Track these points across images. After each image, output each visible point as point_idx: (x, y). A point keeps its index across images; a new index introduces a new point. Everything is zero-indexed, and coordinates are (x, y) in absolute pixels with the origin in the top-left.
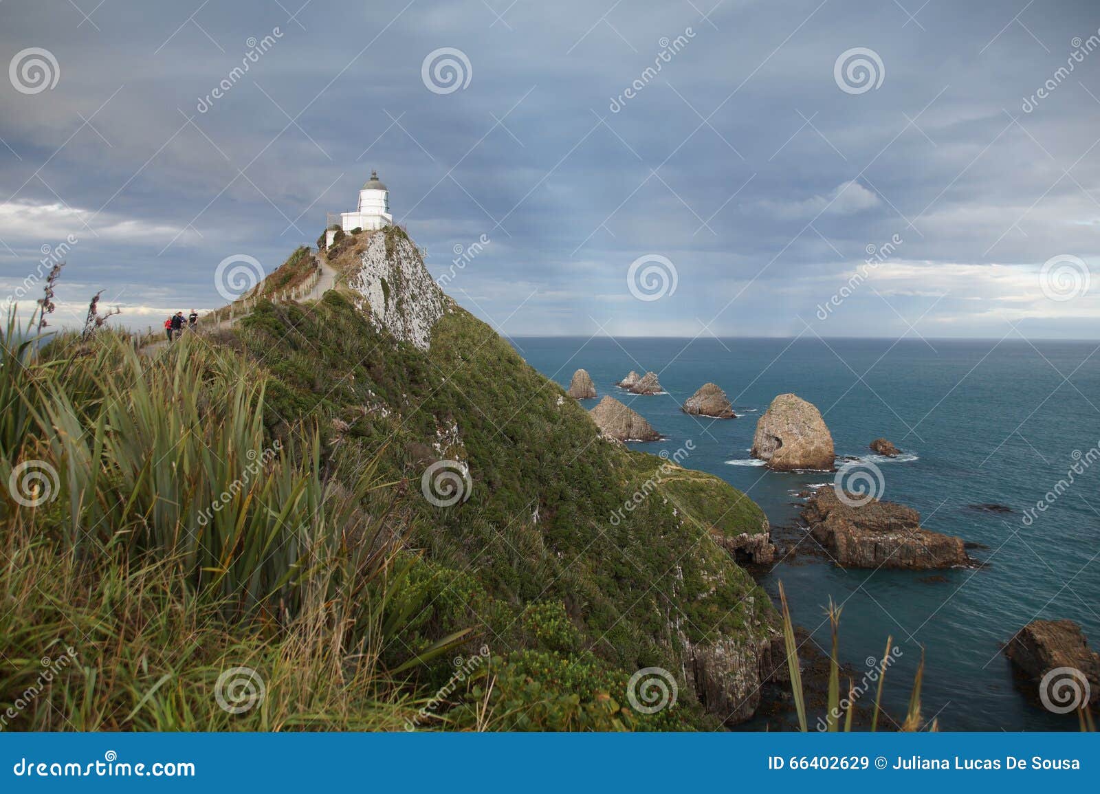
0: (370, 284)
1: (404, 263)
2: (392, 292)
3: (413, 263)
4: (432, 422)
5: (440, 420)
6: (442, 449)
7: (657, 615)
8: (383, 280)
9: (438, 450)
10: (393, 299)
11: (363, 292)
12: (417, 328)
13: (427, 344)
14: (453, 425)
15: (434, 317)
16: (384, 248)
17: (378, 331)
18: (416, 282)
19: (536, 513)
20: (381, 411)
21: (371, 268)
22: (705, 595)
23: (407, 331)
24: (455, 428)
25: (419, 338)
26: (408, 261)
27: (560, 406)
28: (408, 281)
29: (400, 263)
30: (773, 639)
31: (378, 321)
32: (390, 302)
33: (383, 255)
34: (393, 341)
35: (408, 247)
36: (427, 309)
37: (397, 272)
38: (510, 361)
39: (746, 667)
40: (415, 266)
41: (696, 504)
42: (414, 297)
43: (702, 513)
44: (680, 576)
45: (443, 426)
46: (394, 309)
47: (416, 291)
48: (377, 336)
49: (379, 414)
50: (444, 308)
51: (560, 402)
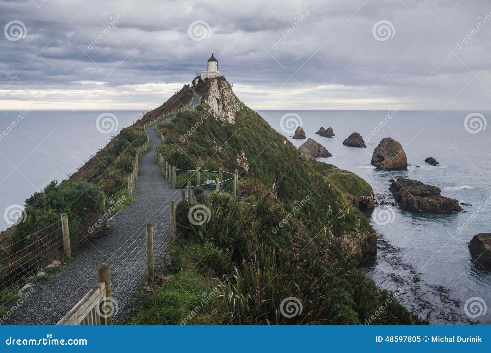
0: (212, 100)
1: (225, 91)
2: (221, 103)
3: (228, 90)
4: (236, 152)
5: (238, 150)
6: (239, 161)
7: (320, 224)
8: (217, 99)
9: (238, 161)
10: (221, 105)
11: (210, 104)
12: (230, 115)
13: (234, 122)
14: (243, 152)
15: (236, 111)
16: (217, 85)
17: (216, 119)
18: (229, 97)
19: (274, 185)
20: (218, 148)
21: (213, 94)
22: (340, 217)
23: (226, 117)
24: (244, 153)
25: (231, 119)
26: (226, 90)
27: (285, 144)
28: (226, 97)
29: (223, 91)
30: (369, 236)
31: (216, 115)
32: (220, 107)
33: (217, 88)
34: (222, 122)
35: (226, 84)
36: (234, 108)
37: (222, 95)
38: (266, 127)
39: (356, 245)
40: (229, 91)
41: (343, 184)
42: (228, 104)
43: (345, 187)
44: (331, 210)
45: (240, 153)
46: (221, 109)
47: (229, 101)
48: (216, 121)
49: (218, 149)
50: (240, 106)
51: (285, 143)
